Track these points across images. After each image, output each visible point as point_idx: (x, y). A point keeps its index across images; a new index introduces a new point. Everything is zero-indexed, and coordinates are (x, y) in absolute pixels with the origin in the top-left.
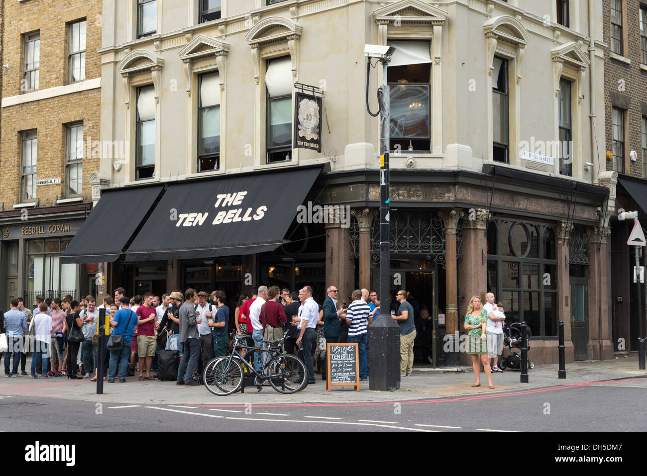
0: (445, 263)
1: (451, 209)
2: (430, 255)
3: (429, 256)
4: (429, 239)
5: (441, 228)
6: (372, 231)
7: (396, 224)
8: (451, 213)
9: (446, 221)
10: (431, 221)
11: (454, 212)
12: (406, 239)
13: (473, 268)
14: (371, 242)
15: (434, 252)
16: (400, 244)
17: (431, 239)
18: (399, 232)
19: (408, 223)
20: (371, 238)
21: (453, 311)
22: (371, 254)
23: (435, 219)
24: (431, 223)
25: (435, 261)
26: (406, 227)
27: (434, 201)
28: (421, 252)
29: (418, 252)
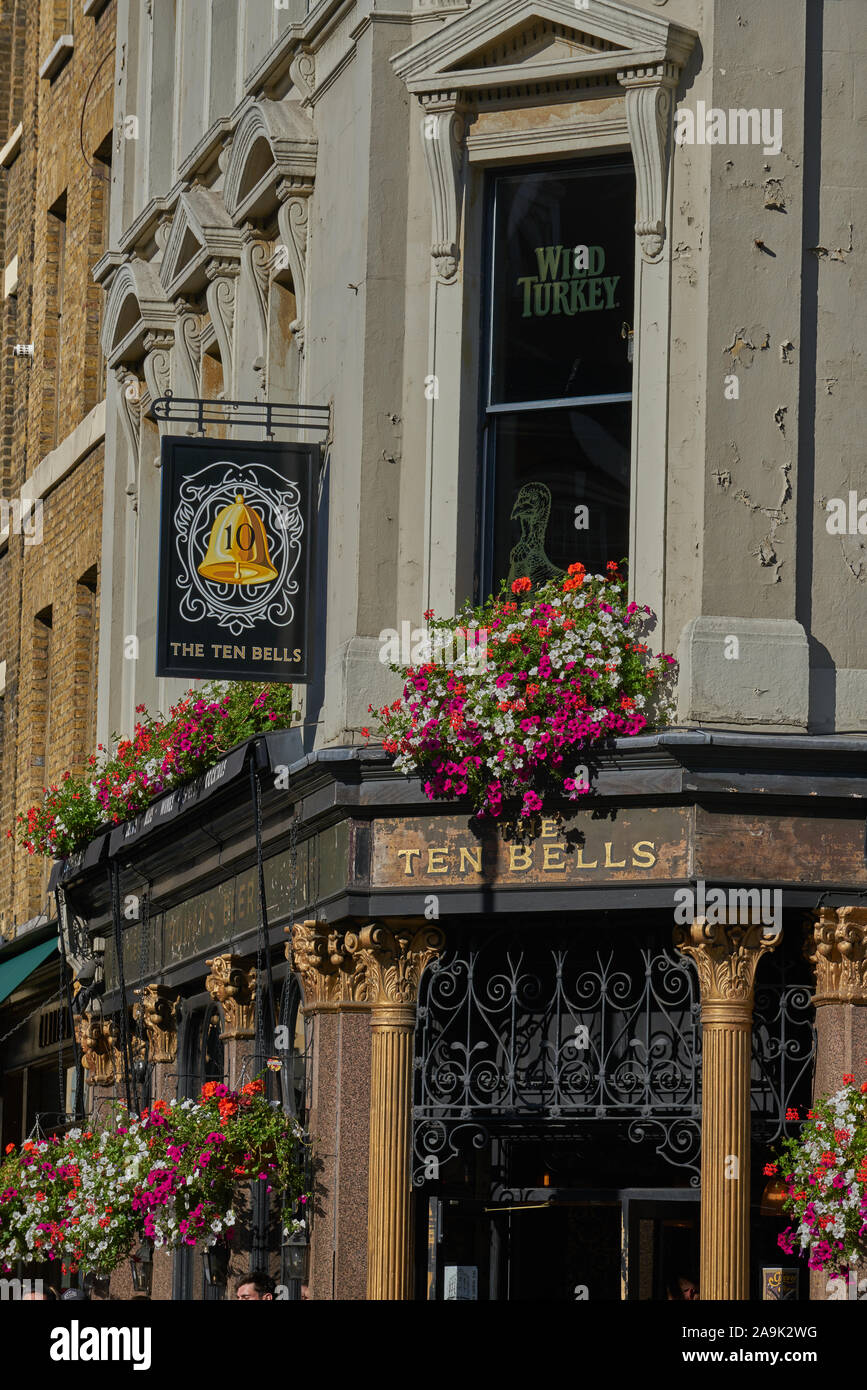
0: (698, 1164)
2: (645, 1123)
3: (639, 1131)
5: (689, 1000)
6: (422, 1023)
7: (514, 988)
10: (649, 972)
14: (419, 1072)
15: (656, 1112)
17: (648, 1051)
19: (560, 985)
20: (419, 1053)
22: (417, 1122)
23: (663, 960)
24: (649, 980)
25: (660, 1150)
26: (552, 1002)
27: (615, 879)
28: (607, 1114)
29: (593, 1113)
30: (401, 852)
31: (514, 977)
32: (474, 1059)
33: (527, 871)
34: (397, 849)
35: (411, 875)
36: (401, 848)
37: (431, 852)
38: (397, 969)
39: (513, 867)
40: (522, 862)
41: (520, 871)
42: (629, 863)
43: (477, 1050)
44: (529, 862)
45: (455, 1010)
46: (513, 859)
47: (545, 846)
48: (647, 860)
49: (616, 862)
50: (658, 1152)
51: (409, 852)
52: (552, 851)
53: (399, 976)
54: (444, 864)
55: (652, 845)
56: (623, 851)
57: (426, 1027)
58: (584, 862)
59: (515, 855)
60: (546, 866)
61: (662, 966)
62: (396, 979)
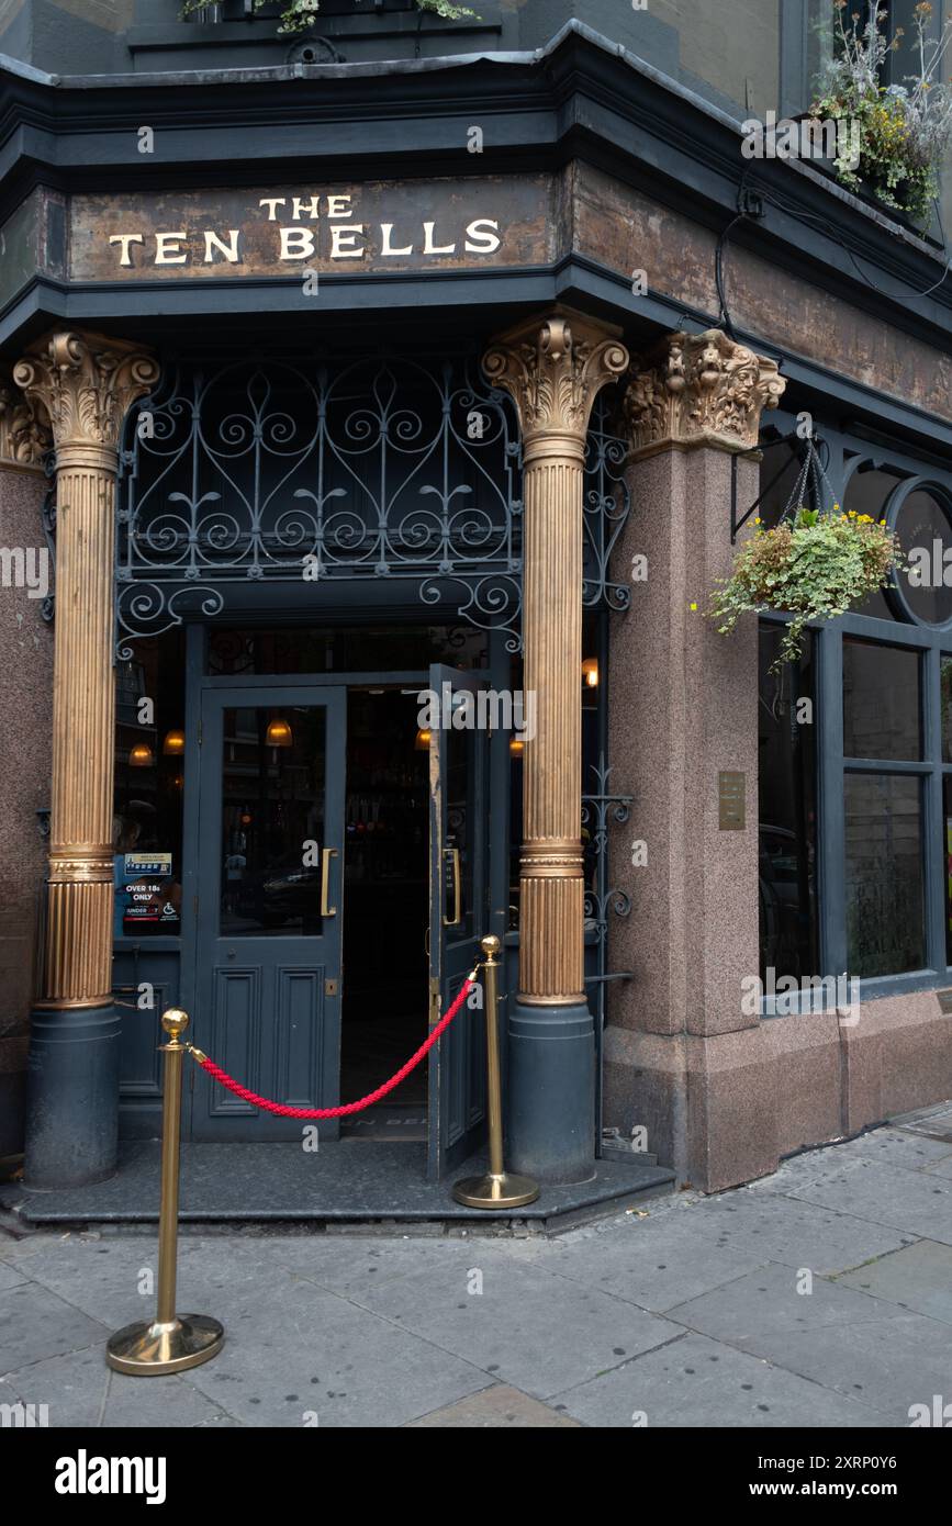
0: (517, 625)
1: (541, 312)
2: (442, 581)
3: (433, 590)
4: (434, 502)
5: (501, 440)
6: (128, 470)
7: (258, 429)
8: (545, 334)
9: (524, 399)
10: (446, 408)
11: (556, 331)
12: (309, 504)
13: (677, 650)
14: (123, 528)
15: (457, 568)
16: (276, 534)
17: (446, 500)
18: (273, 467)
19: (322, 424)
20: (123, 505)
21: (561, 872)
22: (121, 585)
23: (467, 394)
24: (447, 418)
25: (463, 611)
26: (312, 445)
27: (438, 267)
28: (391, 571)
29: (371, 570)
30: (113, 239)
31: (258, 419)
32: (202, 511)
33: (306, 260)
34: (107, 235)
35: (131, 267)
36: (114, 234)
37: (160, 237)
38: (97, 400)
39: (285, 255)
40: (300, 249)
41: (295, 260)
42: (460, 248)
43: (206, 501)
44: (309, 250)
45: (175, 455)
46: (285, 243)
47: (333, 229)
48: (487, 243)
49: (442, 246)
50: (460, 613)
51: (125, 239)
52: (344, 235)
53: (98, 410)
54: (180, 252)
55: (494, 225)
56: (452, 232)
57: (134, 475)
58: (393, 246)
59: (289, 239)
60: (336, 253)
61: (464, 402)
62: (95, 412)
